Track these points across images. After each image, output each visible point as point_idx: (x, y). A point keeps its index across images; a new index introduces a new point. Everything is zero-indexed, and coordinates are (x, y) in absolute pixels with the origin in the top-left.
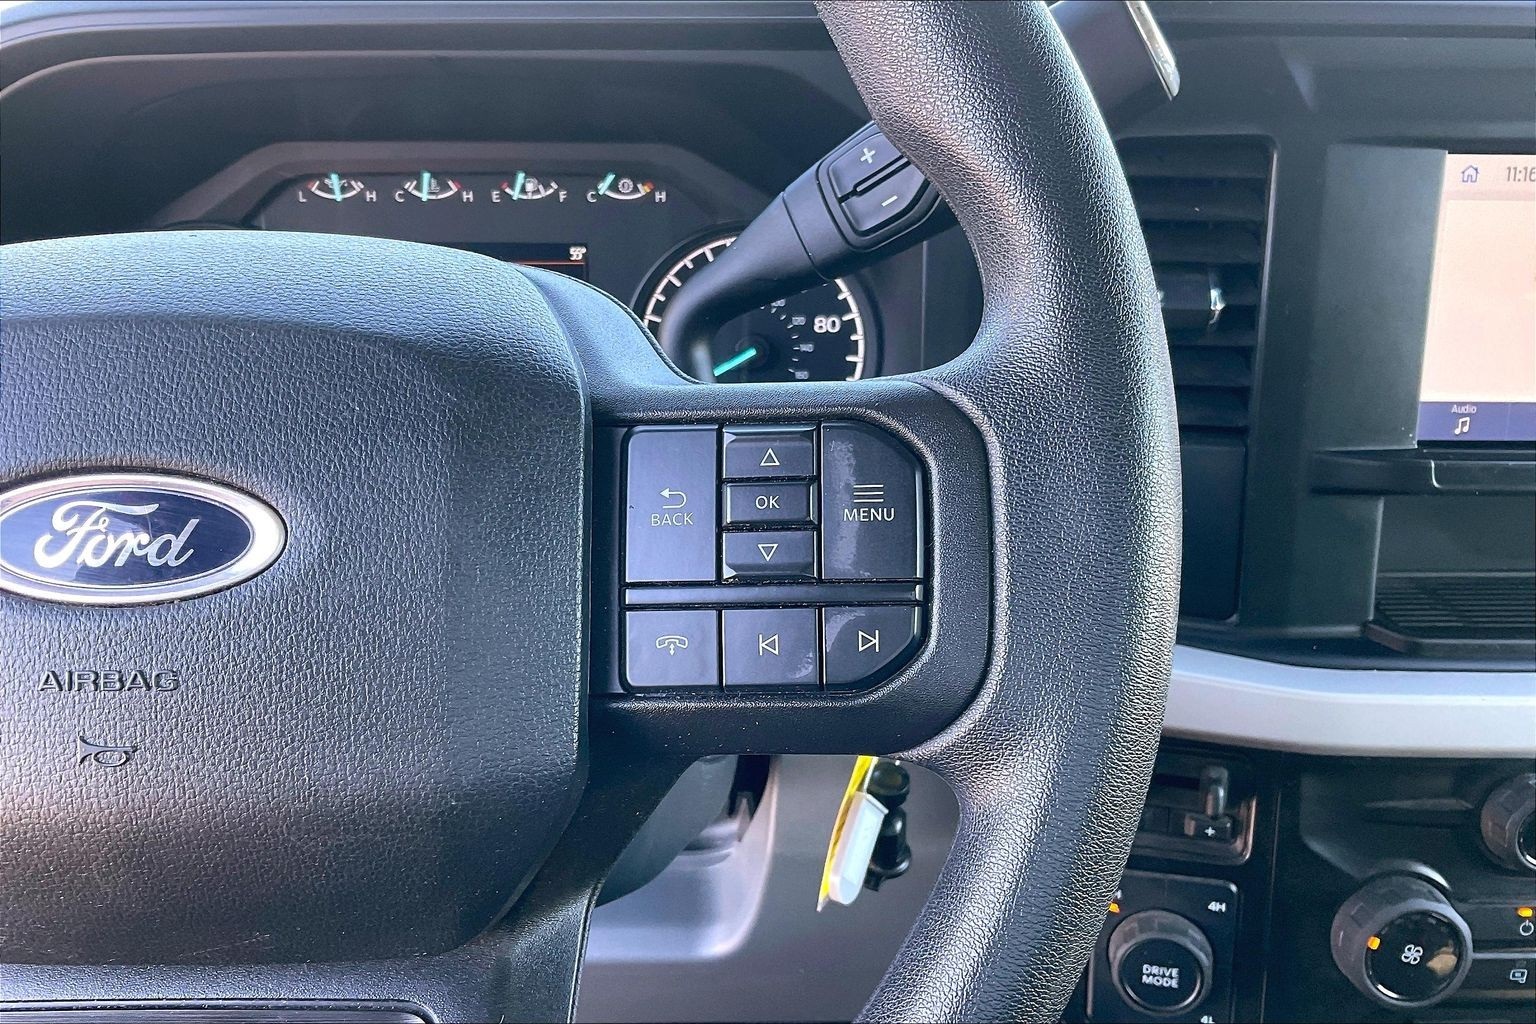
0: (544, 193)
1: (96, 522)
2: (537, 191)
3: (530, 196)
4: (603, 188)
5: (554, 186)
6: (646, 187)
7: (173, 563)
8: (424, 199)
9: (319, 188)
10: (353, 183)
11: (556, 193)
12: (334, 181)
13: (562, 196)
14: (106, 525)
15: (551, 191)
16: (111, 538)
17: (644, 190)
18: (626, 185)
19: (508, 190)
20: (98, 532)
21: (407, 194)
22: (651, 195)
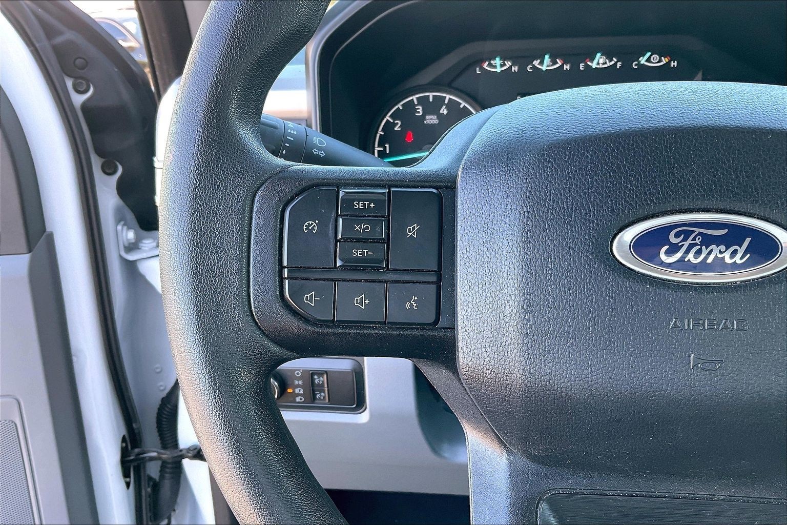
0: (609, 64)
1: (694, 239)
2: (605, 63)
3: (601, 66)
4: (643, 60)
5: (615, 60)
6: (666, 59)
7: (739, 262)
8: (544, 70)
9: (488, 66)
10: (506, 62)
11: (616, 63)
12: (497, 61)
13: (619, 65)
14: (700, 240)
15: (613, 63)
16: (704, 248)
17: (665, 61)
18: (655, 58)
19: (589, 63)
20: (696, 244)
21: (534, 67)
22: (668, 63)
